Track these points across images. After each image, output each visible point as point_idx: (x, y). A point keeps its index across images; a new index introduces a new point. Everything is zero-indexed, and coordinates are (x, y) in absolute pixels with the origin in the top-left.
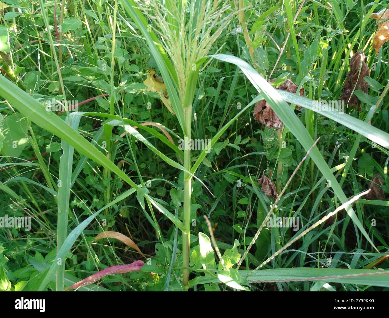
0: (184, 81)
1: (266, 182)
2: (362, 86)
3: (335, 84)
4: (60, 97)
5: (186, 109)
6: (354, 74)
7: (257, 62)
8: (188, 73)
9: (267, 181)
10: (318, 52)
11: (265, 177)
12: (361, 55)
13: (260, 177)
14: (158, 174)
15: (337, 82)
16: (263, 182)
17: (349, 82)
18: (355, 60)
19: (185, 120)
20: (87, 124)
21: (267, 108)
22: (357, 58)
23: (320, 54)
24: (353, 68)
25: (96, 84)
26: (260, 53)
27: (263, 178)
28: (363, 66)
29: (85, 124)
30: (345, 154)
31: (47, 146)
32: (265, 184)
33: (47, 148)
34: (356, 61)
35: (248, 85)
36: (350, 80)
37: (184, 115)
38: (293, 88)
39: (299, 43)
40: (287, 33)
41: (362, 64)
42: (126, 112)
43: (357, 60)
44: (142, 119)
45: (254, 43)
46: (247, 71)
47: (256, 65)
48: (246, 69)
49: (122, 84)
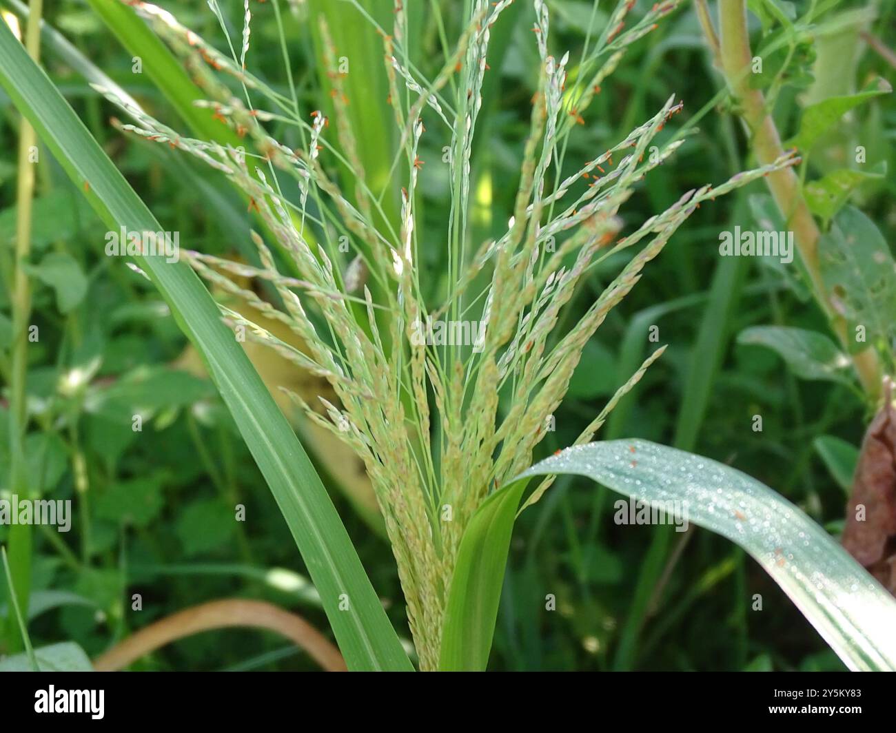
0: (431, 576)
7: (840, 292)
8: (452, 535)
26: (851, 239)
42: (100, 513)
44: (191, 550)
45: (818, 191)
46: (800, 576)
47: (836, 308)
48: (795, 560)
49: (75, 379)
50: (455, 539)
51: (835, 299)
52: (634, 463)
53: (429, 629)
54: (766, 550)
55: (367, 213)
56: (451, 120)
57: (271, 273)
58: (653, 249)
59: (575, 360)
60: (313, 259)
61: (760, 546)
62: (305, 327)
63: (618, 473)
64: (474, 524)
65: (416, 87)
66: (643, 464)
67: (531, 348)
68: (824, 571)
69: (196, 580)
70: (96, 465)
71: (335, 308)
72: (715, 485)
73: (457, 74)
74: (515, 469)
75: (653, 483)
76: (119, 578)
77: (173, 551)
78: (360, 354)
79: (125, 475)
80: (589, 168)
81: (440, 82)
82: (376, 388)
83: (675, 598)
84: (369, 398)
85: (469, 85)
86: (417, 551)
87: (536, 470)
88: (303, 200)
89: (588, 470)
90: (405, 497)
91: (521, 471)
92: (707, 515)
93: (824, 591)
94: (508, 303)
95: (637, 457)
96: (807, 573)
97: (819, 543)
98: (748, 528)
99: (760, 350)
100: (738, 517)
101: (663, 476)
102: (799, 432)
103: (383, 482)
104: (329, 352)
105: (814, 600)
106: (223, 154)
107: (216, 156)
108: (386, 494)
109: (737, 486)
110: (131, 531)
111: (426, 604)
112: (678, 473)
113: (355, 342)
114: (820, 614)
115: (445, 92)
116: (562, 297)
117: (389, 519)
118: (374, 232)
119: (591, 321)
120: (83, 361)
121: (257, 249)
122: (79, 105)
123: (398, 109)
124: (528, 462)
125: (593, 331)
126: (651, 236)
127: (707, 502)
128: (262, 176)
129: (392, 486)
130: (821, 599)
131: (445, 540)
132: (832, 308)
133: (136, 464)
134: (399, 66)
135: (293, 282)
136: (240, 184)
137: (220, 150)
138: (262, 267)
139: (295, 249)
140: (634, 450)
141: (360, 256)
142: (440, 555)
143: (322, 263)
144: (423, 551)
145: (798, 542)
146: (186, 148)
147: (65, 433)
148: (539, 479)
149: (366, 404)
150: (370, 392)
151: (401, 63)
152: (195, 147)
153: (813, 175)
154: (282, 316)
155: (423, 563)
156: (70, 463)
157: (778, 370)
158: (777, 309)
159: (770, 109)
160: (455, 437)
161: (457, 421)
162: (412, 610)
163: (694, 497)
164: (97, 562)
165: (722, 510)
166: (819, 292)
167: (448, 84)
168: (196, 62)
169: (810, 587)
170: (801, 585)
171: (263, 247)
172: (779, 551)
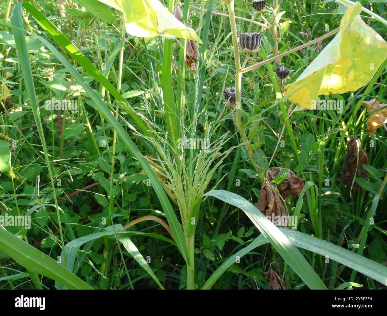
0: (186, 213)
1: (273, 277)
2: (361, 171)
3: (333, 161)
4: (58, 191)
5: (188, 239)
6: (352, 159)
7: (257, 163)
8: (190, 206)
9: (275, 276)
10: (315, 148)
11: (272, 271)
12: (357, 141)
13: (266, 271)
14: (158, 255)
15: (335, 160)
16: (270, 277)
17: (348, 165)
18: (351, 145)
19: (188, 249)
20: (85, 204)
21: (269, 209)
22: (353, 144)
23: (318, 149)
24: (350, 153)
25: (96, 177)
26: (259, 154)
27: (270, 272)
28: (361, 152)
29: (84, 204)
30: (353, 241)
31: (42, 241)
32: (273, 279)
33: (42, 243)
34: (353, 147)
35: (246, 164)
36: (349, 163)
37: (187, 244)
38: (294, 179)
39: (295, 130)
40: (283, 125)
41: (359, 151)
42: (125, 199)
43: (354, 145)
44: (141, 206)
45: (253, 145)
46: (252, 215)
47: (256, 166)
48: (251, 212)
49: (122, 176)
50: (190, 207)
51: (256, 164)
52: (222, 194)
53: (185, 223)
54: (246, 210)
55: (176, 150)
56: (191, 134)
57: (159, 160)
58: (225, 157)
59: (211, 176)
60: (166, 157)
61: (244, 209)
62: (165, 169)
63: (219, 196)
64: (194, 204)
65: (185, 128)
66: (224, 194)
67: (204, 173)
68: (256, 214)
69: (142, 212)
70: (125, 190)
71: (170, 166)
72: (236, 198)
73: (192, 126)
74: (201, 195)
75: (225, 198)
76: (129, 211)
77: (138, 206)
78: (174, 174)
79: (130, 193)
80: (214, 142)
81: (189, 128)
82: (177, 180)
83: (227, 216)
84: (176, 182)
85: (194, 128)
86: (184, 209)
87: (205, 195)
88: (164, 147)
89: (214, 195)
90: (182, 199)
91: (202, 195)
92: (235, 204)
93: (256, 218)
94: (200, 166)
95: (223, 193)
96: (253, 215)
97: (255, 209)
98: (242, 206)
99: (243, 172)
100: (240, 204)
101: (227, 197)
102: (249, 186)
103: (178, 197)
104: (169, 173)
105: (254, 220)
106: (151, 139)
107: (150, 139)
108: (178, 198)
109: (240, 199)
110: (131, 202)
111: (185, 218)
112: (230, 196)
113: (174, 172)
114: (255, 222)
115: (190, 129)
116: (210, 164)
117: (179, 203)
118: (178, 153)
119: (214, 169)
120: (124, 173)
121: (157, 156)
122: (124, 127)
123: (182, 132)
124: (203, 193)
125: (215, 170)
126: (225, 154)
127: (235, 201)
128: (157, 143)
129: (179, 197)
130: (256, 219)
131: (188, 207)
132: (255, 165)
133: (132, 191)
134: (182, 124)
135: (163, 162)
136: (154, 144)
137: (151, 138)
138: (158, 159)
139: (164, 156)
140: (222, 192)
141: (175, 157)
142: (188, 210)
143: (168, 158)
144: (185, 209)
145: (251, 209)
146: (145, 138)
147: (120, 185)
148: (205, 197)
149: (175, 183)
150: (176, 181)
151: (182, 123)
152: (146, 137)
153: (252, 143)
154: (161, 167)
155: (185, 211)
156: (121, 190)
157: (245, 175)
158: (245, 165)
159: (245, 131)
160: (191, 189)
161: (191, 186)
162: (182, 219)
163: (233, 200)
164: (124, 208)
165: (238, 203)
166: (253, 163)
167: (191, 128)
168: (148, 124)
169: (254, 217)
170: (252, 217)
171: (158, 155)
172: (248, 210)
